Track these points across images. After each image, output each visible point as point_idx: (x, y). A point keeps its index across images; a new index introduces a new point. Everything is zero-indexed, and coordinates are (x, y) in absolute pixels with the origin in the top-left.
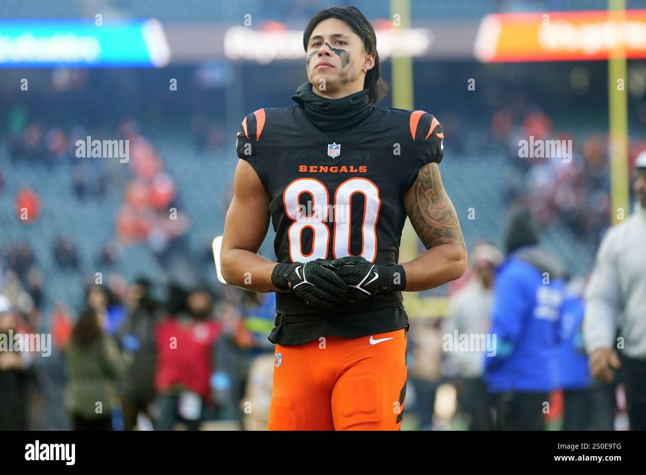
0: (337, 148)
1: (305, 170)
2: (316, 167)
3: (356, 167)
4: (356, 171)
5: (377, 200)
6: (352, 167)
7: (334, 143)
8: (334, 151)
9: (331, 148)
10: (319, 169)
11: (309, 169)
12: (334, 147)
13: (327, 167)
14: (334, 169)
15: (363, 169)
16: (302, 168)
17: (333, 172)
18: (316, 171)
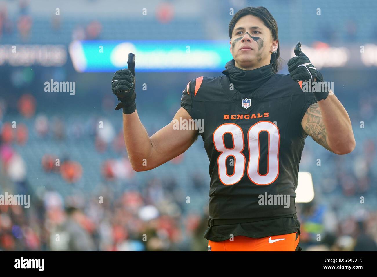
0: (248, 102)
1: (228, 118)
2: (235, 116)
3: (262, 114)
4: (262, 116)
5: (277, 135)
6: (259, 114)
7: (247, 99)
8: (247, 104)
9: (244, 102)
10: (237, 117)
11: (230, 117)
12: (246, 101)
13: (242, 115)
14: (247, 117)
15: (266, 115)
16: (226, 117)
17: (247, 118)
18: (235, 118)
